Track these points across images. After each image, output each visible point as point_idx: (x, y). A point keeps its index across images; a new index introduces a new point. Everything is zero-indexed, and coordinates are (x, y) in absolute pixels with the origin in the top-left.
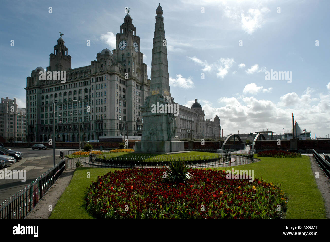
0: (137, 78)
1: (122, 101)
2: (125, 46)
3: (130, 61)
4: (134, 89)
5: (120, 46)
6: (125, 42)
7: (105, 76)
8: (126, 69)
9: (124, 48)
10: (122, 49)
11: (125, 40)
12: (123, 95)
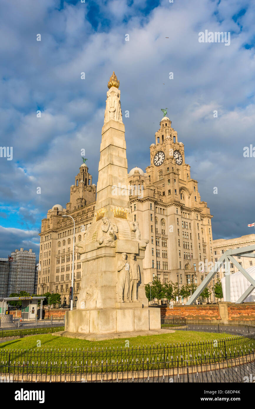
0: (182, 201)
1: (160, 239)
2: (163, 160)
3: (169, 179)
4: (178, 219)
5: (156, 161)
6: (162, 154)
7: (135, 205)
8: (164, 192)
9: (161, 162)
10: (158, 164)
11: (162, 152)
12: (162, 230)
